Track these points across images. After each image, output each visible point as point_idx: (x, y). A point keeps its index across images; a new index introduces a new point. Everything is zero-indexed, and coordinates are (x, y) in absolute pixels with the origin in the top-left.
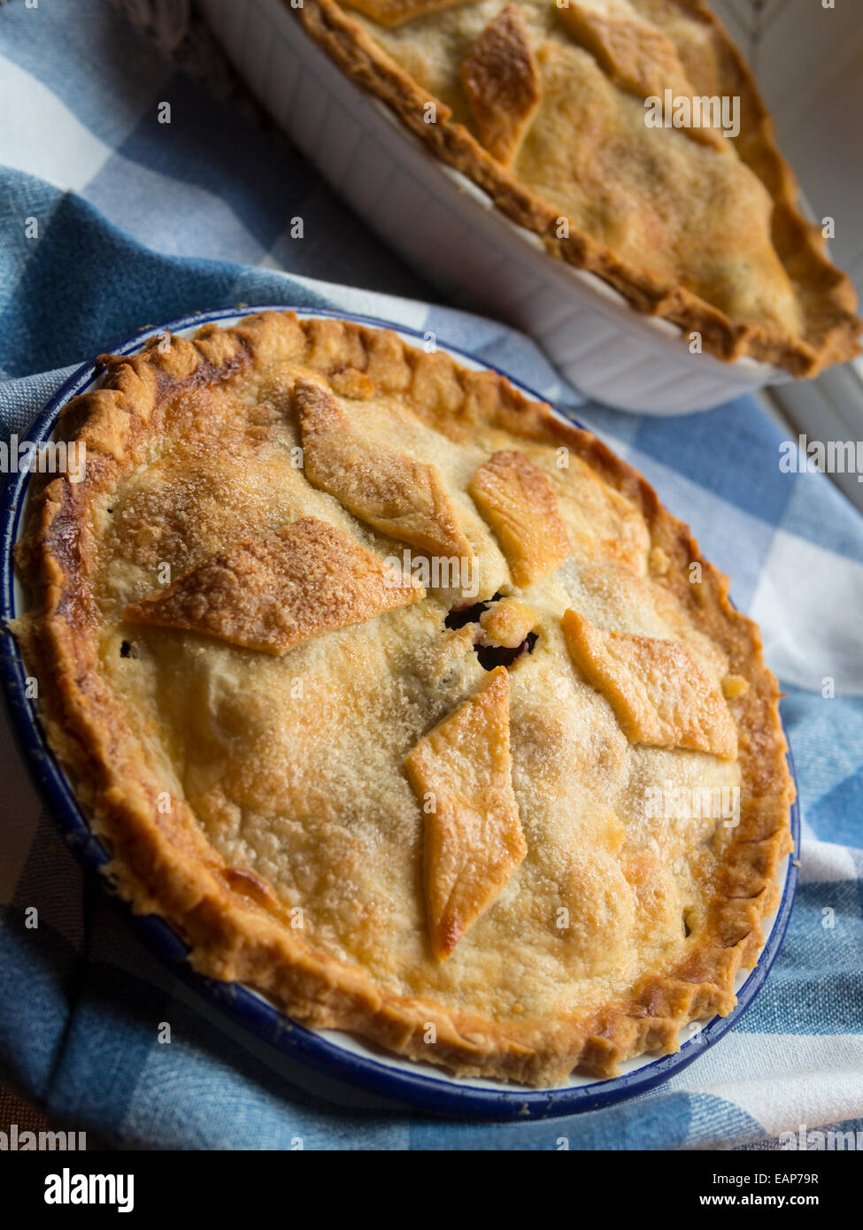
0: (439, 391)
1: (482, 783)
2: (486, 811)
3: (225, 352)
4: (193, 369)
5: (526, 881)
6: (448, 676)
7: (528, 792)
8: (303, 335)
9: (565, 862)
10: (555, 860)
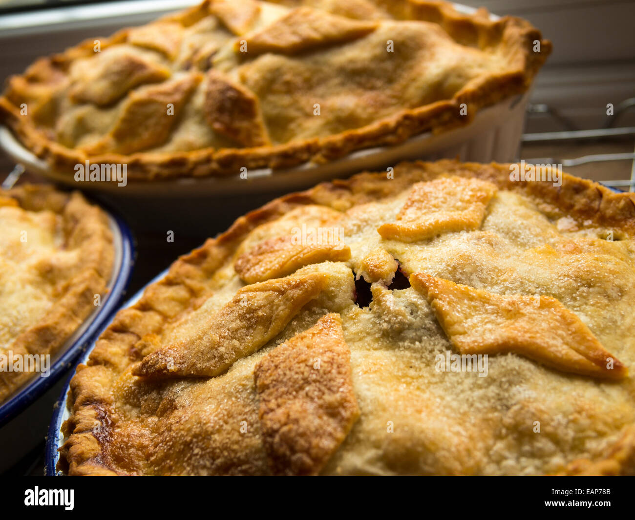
0: (173, 299)
1: (496, 312)
2: (519, 313)
3: (90, 415)
4: (95, 440)
5: (574, 307)
6: (408, 310)
7: (507, 288)
8: (98, 366)
9: (566, 279)
10: (563, 285)
